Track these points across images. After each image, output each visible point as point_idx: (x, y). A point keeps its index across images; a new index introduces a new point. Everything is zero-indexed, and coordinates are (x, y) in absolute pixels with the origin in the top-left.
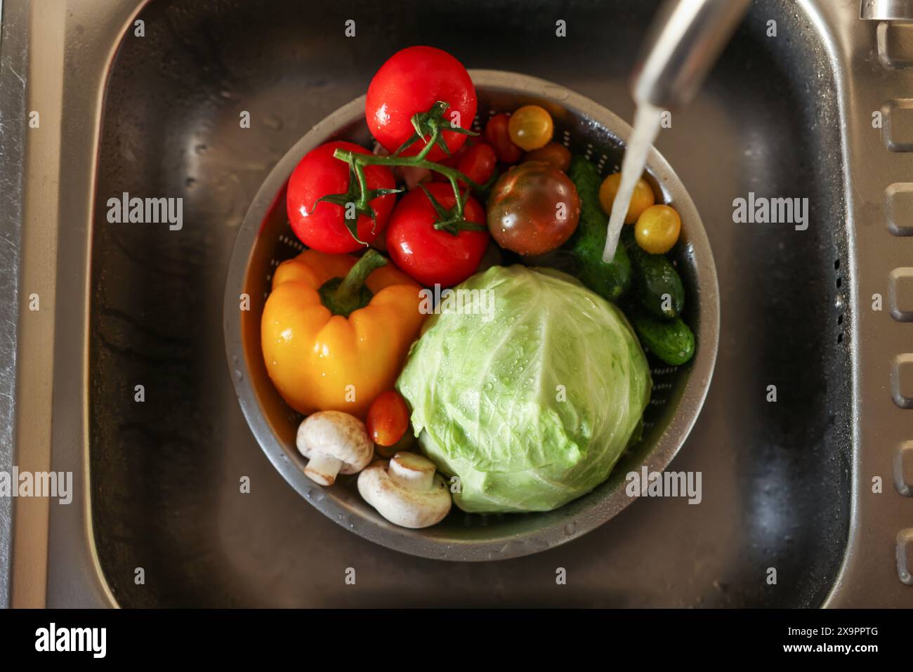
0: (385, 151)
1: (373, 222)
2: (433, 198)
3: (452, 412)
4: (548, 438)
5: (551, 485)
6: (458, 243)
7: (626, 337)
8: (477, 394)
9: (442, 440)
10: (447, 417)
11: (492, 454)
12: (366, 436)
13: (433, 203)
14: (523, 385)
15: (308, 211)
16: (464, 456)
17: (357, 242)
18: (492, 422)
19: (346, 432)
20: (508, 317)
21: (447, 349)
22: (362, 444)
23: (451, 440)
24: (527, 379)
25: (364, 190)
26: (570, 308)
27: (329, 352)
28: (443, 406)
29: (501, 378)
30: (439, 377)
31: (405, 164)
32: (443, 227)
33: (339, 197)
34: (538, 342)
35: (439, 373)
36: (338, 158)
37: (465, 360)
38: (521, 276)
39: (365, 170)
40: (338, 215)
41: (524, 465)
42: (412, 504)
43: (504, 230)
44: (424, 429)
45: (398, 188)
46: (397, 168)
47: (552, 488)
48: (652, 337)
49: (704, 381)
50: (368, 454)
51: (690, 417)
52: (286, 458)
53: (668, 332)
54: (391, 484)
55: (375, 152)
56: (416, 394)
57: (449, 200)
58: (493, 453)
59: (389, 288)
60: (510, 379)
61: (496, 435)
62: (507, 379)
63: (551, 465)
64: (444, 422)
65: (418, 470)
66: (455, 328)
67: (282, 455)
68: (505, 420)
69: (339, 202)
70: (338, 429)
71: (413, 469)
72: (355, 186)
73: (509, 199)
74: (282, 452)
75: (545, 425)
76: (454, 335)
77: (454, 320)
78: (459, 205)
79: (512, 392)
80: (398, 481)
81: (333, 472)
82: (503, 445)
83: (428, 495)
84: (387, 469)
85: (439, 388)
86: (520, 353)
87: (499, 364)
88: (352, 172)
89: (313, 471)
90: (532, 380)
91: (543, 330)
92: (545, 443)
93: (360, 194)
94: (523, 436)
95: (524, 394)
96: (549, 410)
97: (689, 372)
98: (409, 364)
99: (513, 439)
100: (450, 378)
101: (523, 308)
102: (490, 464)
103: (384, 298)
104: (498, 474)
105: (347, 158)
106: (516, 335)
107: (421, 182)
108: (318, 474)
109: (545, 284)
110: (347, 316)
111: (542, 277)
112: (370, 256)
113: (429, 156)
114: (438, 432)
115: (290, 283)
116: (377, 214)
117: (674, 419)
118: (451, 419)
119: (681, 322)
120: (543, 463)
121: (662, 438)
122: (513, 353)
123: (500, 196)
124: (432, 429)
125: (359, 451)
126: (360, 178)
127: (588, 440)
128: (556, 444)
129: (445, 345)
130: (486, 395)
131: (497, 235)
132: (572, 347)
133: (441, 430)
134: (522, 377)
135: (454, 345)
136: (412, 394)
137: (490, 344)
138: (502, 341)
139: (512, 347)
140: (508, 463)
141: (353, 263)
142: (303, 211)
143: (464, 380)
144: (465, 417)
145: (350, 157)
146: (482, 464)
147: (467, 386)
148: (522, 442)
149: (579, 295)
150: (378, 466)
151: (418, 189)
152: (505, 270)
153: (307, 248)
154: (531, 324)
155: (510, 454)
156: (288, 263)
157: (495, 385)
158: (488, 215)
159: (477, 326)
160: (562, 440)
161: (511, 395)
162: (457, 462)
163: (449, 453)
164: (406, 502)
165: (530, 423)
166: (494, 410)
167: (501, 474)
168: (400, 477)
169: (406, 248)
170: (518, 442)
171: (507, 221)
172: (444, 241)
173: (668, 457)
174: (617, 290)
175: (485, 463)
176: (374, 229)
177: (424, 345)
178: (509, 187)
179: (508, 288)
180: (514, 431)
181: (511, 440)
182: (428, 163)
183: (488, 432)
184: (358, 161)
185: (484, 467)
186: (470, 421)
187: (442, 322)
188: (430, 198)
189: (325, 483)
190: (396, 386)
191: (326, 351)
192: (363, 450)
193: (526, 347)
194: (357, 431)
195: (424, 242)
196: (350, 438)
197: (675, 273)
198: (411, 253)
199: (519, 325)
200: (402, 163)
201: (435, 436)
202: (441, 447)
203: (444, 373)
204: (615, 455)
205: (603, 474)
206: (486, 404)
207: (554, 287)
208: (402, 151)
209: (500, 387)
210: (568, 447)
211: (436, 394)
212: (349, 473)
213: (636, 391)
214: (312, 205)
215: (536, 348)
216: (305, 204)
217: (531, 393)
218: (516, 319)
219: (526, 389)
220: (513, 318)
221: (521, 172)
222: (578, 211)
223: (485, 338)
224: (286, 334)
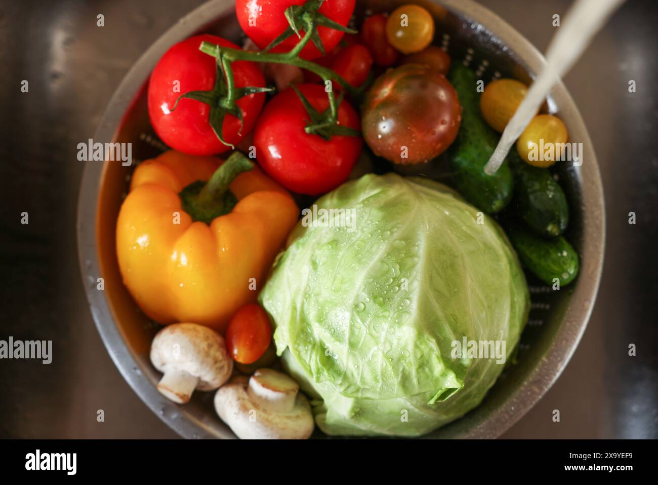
0: (255, 47)
1: (240, 122)
2: (305, 100)
3: (318, 332)
4: (423, 364)
5: (422, 413)
6: (331, 148)
7: (507, 256)
8: (348, 315)
9: (307, 361)
10: (314, 339)
11: (361, 380)
12: (225, 352)
13: (304, 104)
14: (398, 307)
15: (170, 108)
16: (330, 380)
17: (222, 144)
18: (362, 345)
19: (204, 349)
20: (383, 231)
21: (316, 263)
22: (221, 361)
23: (317, 363)
24: (402, 300)
25: (232, 88)
26: (450, 223)
27: (188, 263)
28: (308, 325)
29: (375, 298)
30: (305, 293)
31: (276, 61)
32: (316, 131)
33: (204, 94)
34: (416, 259)
35: (306, 289)
36: (204, 51)
37: (335, 275)
38: (397, 187)
39: (233, 66)
40: (203, 114)
41: (395, 392)
42: (272, 429)
43: (380, 136)
44: (288, 347)
45: (267, 87)
46: (268, 66)
47: (422, 416)
48: (533, 256)
49: (586, 304)
50: (227, 371)
51: (569, 342)
52: (139, 372)
53: (551, 251)
54: (249, 405)
55: (246, 48)
56: (280, 310)
57: (321, 102)
58: (362, 378)
59: (256, 194)
60: (384, 300)
61: (367, 360)
62: (381, 299)
63: (424, 393)
64: (310, 342)
65: (279, 391)
66: (325, 240)
67: (135, 369)
68: (377, 344)
69: (203, 99)
70: (195, 345)
71: (275, 390)
72: (221, 82)
73: (388, 102)
74: (135, 365)
75: (422, 351)
76: (324, 248)
77: (324, 231)
78: (333, 108)
79: (386, 314)
80: (258, 402)
81: (188, 390)
82: (373, 371)
83: (289, 418)
84: (246, 388)
85: (306, 305)
86: (395, 271)
87: (373, 282)
88: (219, 67)
89: (167, 388)
90: (408, 302)
91: (422, 247)
92: (420, 370)
93: (227, 92)
94: (396, 362)
95: (399, 317)
96: (427, 336)
97: (570, 294)
98: (274, 276)
99: (385, 365)
100: (317, 295)
101: (399, 221)
102: (358, 390)
103: (248, 205)
104: (366, 400)
105: (214, 52)
106: (393, 251)
107: (293, 82)
108: (171, 391)
109: (422, 195)
110: (208, 222)
111: (418, 187)
112: (235, 158)
113: (302, 54)
114: (303, 353)
115: (148, 185)
116: (244, 114)
117: (554, 343)
118: (318, 340)
119: (564, 242)
120: (416, 390)
121: (540, 363)
122: (388, 271)
123: (376, 99)
124: (296, 350)
125: (217, 369)
126: (227, 74)
127: (466, 368)
128: (431, 371)
129: (314, 258)
130: (356, 316)
131: (371, 141)
132: (452, 266)
133: (307, 351)
134: (397, 298)
135: (324, 259)
136: (277, 310)
137: (364, 260)
138: (377, 257)
139: (387, 264)
140: (378, 390)
141: (217, 166)
142: (165, 109)
143: (334, 297)
144: (333, 339)
145: (217, 50)
146: (349, 389)
147: (336, 305)
148: (395, 368)
149: (459, 208)
150: (237, 384)
151: (289, 91)
152: (379, 179)
153: (169, 148)
154: (409, 240)
155: (381, 381)
156: (149, 164)
157: (367, 305)
158: (363, 120)
159: (349, 239)
160: (438, 367)
161: (384, 317)
162: (323, 386)
163: (315, 376)
164: (265, 426)
165: (404, 348)
166: (365, 332)
167: (370, 401)
168: (260, 397)
169: (274, 152)
170: (390, 368)
171: (384, 127)
172: (315, 146)
173: (546, 385)
174: (497, 205)
175: (352, 389)
176: (240, 130)
177: (290, 257)
178: (386, 91)
179: (384, 199)
180: (387, 356)
181: (382, 365)
182: (301, 60)
183: (358, 356)
184: (226, 56)
185: (352, 393)
186: (338, 343)
187: (311, 233)
188: (302, 100)
189: (179, 401)
190: (259, 299)
191: (184, 260)
192: (222, 368)
193: (402, 266)
194: (216, 346)
195: (294, 146)
196: (207, 354)
197: (559, 188)
198: (280, 157)
199: (395, 240)
200: (273, 59)
201: (300, 357)
202: (306, 369)
203: (312, 289)
204: (490, 382)
205: (477, 401)
206: (357, 325)
207: (433, 200)
208: (274, 47)
209: (373, 308)
210: (444, 375)
211: (302, 311)
212: (206, 389)
213: (515, 313)
214: (174, 101)
215: (413, 266)
216: (167, 101)
217: (408, 316)
218: (392, 233)
219: (402, 311)
220: (389, 233)
221: (400, 74)
222: (459, 119)
223: (357, 253)
224: (143, 240)
